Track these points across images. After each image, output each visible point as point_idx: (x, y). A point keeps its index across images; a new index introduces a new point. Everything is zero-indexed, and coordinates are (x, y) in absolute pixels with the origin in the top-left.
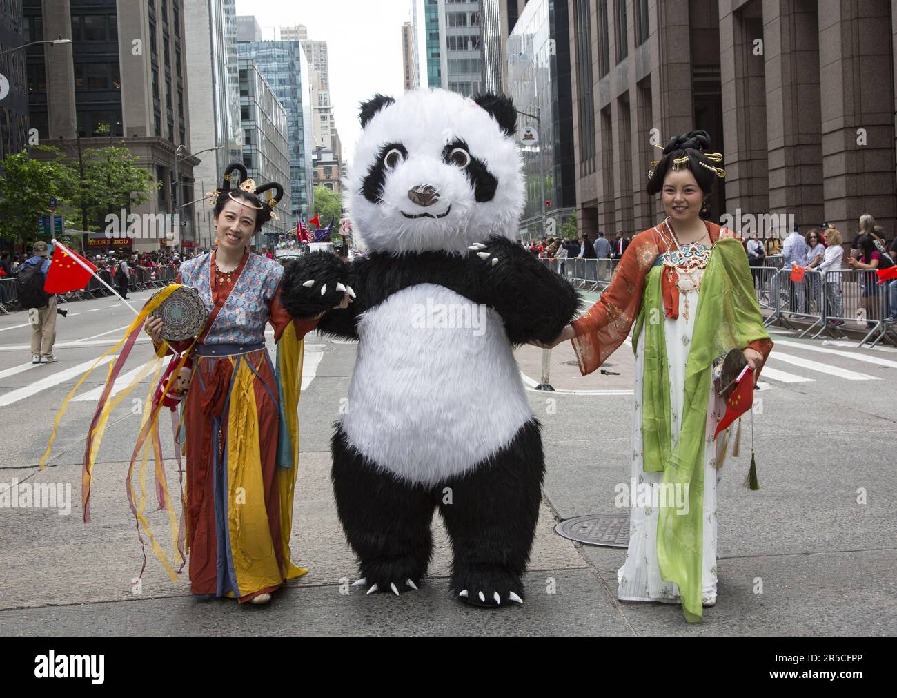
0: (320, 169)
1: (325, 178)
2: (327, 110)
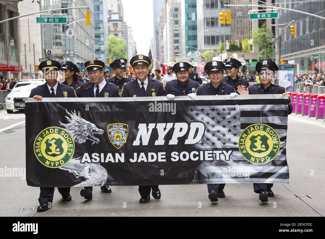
0: (111, 24)
1: (113, 30)
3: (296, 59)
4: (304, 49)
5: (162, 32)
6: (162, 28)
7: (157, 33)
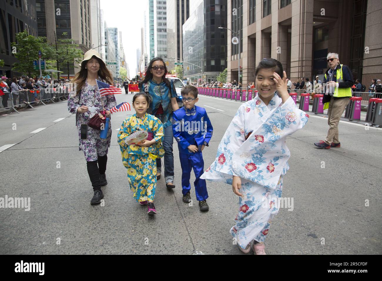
2: (122, 48)
3: (190, 78)
4: (192, 74)
5: (141, 66)
6: (141, 65)
7: (138, 66)
